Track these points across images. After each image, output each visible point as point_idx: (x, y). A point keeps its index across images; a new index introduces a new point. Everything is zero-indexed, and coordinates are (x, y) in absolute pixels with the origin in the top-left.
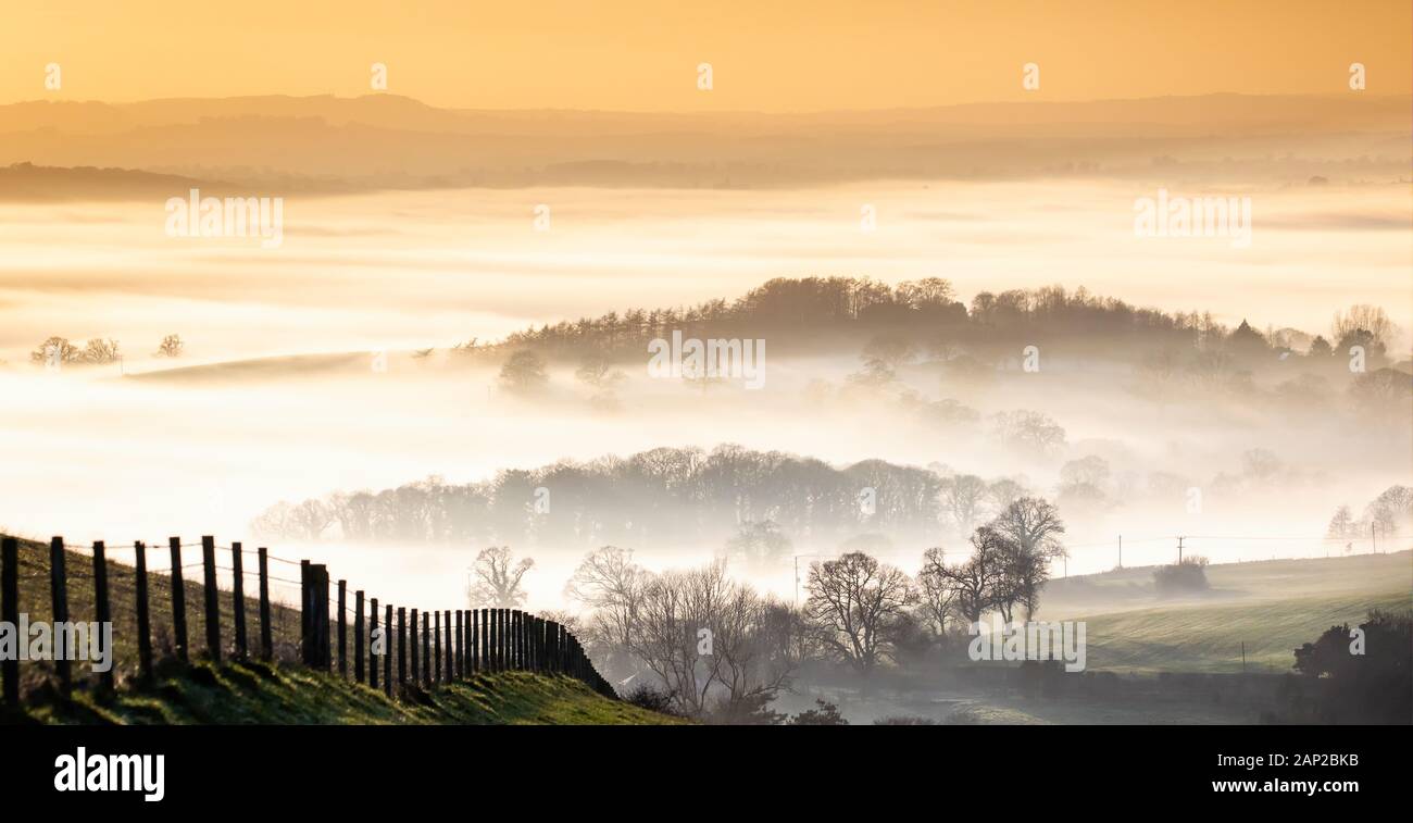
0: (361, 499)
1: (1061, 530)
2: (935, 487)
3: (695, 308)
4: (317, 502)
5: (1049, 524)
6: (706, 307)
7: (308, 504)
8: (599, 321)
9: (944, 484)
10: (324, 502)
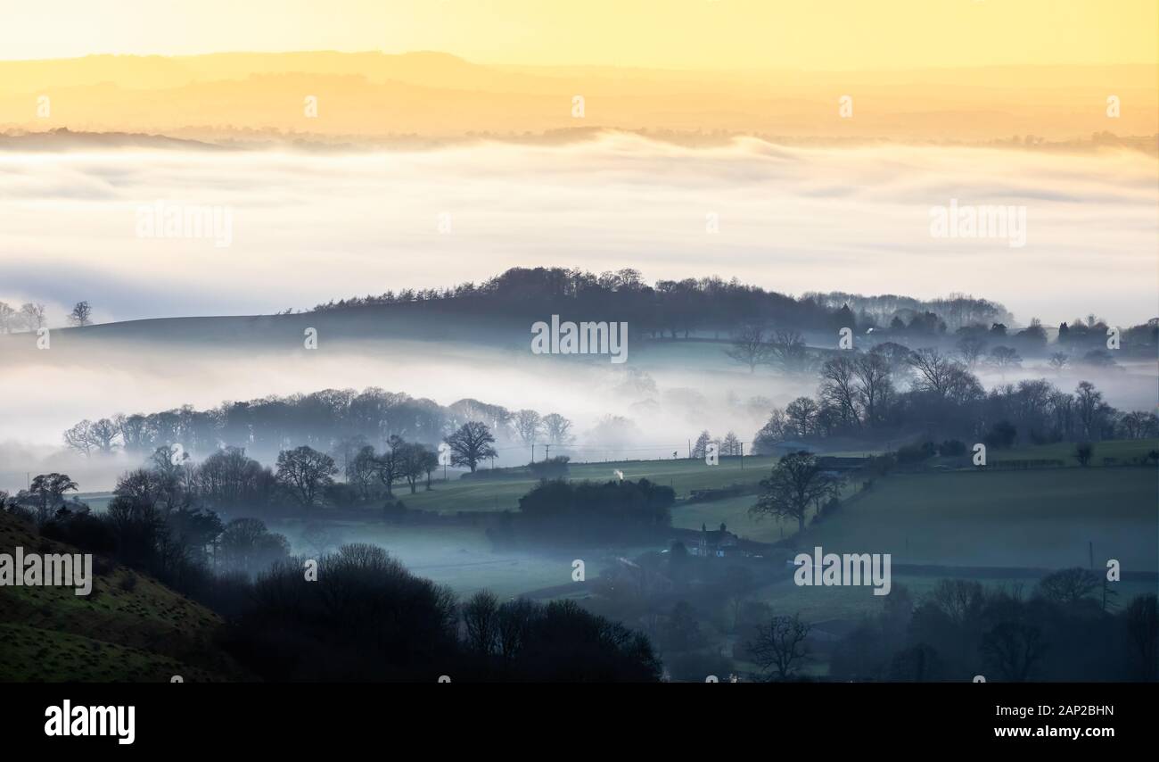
0: (136, 420)
1: (493, 441)
2: (506, 417)
3: (451, 289)
4: (108, 421)
5: (485, 437)
6: (460, 288)
7: (102, 422)
8: (380, 298)
9: (513, 415)
10: (113, 421)
